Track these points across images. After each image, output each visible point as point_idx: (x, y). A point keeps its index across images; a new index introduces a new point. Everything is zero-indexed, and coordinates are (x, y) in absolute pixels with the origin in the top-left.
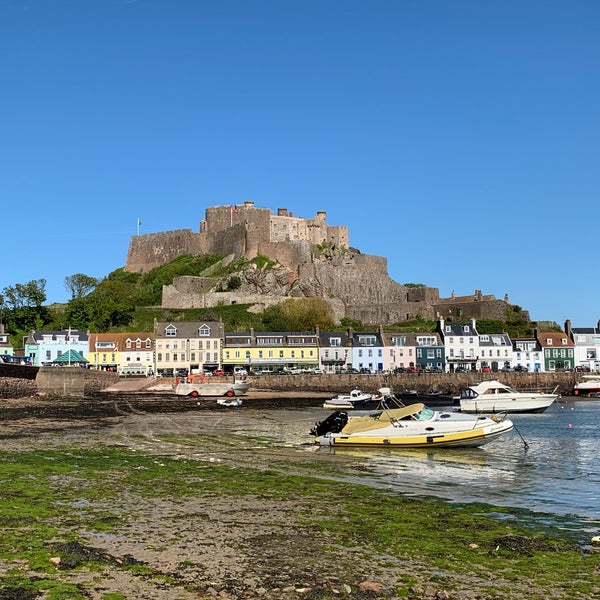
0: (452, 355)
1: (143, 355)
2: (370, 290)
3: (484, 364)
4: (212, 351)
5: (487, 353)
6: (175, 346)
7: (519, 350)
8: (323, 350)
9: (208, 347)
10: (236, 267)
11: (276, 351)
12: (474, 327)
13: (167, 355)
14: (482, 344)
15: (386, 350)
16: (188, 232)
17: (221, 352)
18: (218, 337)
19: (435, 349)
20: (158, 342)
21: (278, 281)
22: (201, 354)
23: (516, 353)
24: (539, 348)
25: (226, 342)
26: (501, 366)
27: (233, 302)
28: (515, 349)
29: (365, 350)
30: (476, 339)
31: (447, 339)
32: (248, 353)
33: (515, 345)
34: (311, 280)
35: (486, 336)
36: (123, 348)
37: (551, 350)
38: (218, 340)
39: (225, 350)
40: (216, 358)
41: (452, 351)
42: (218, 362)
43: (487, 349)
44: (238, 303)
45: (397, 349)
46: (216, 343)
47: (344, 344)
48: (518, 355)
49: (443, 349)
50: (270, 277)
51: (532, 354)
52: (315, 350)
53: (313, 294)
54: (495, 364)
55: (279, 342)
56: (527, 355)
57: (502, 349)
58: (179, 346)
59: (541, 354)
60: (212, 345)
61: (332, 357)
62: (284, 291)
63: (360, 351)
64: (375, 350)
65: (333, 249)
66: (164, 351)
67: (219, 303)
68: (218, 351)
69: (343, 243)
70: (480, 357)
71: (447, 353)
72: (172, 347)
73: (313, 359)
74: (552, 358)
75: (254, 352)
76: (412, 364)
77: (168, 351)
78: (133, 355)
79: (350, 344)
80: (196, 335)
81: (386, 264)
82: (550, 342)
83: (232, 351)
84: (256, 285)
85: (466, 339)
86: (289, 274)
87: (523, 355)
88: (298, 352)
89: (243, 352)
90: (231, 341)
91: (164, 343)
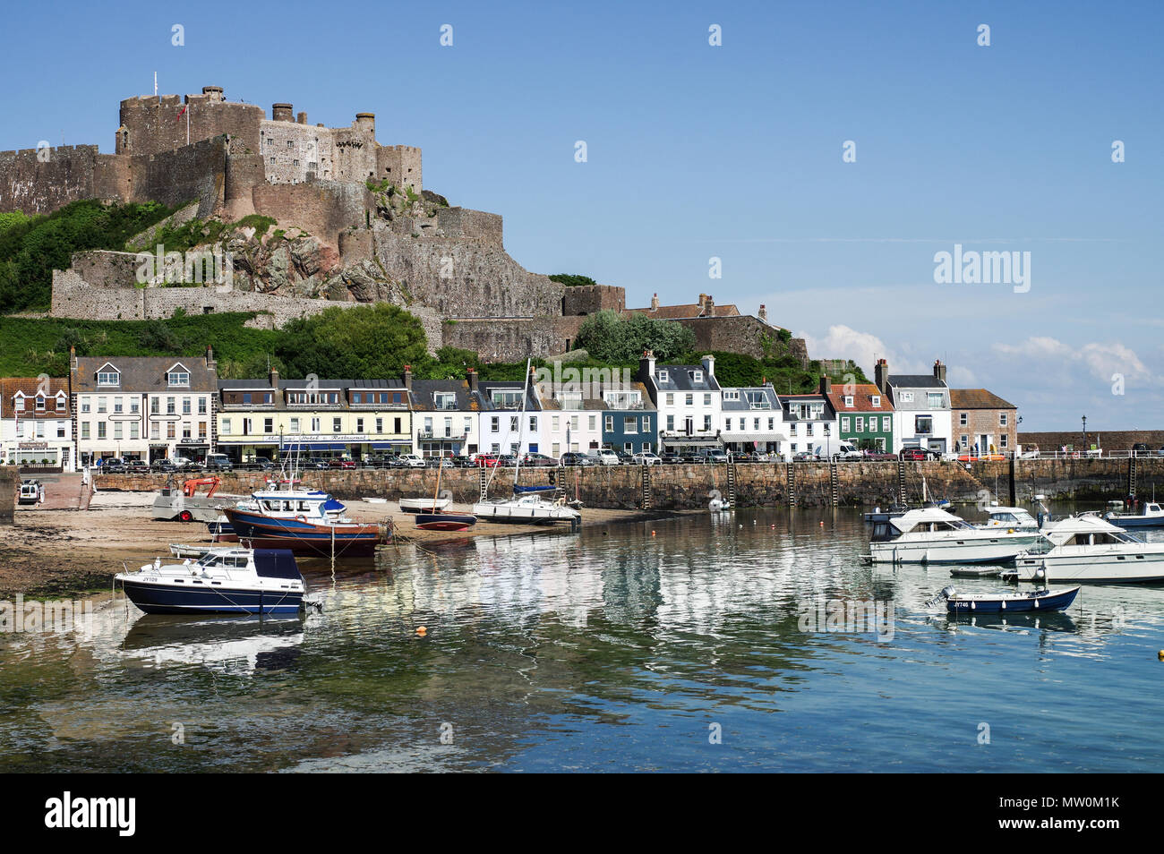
0: (670, 427)
1: (51, 424)
2: (488, 288)
3: (730, 446)
4: (195, 418)
5: (735, 425)
6: (119, 408)
7: (795, 418)
8: (420, 417)
9: (187, 409)
10: (206, 232)
11: (327, 420)
12: (711, 372)
13: (102, 426)
14: (726, 407)
15: (545, 417)
16: (90, 152)
17: (214, 421)
18: (207, 390)
19: (639, 415)
20: (81, 400)
21: (299, 265)
22: (171, 424)
23: (788, 425)
24: (830, 413)
25: (223, 399)
27: (207, 309)
28: (787, 417)
29: (505, 418)
30: (716, 396)
31: (662, 396)
32: (269, 422)
33: (786, 407)
34: (367, 264)
35: (734, 390)
37: (852, 417)
38: (208, 397)
39: (220, 417)
40: (203, 434)
41: (670, 419)
42: (208, 441)
43: (735, 416)
44: (216, 311)
45: (566, 415)
46: (202, 402)
47: (461, 406)
48: (793, 427)
49: (654, 416)
50: (280, 257)
51: (818, 427)
52: (405, 417)
53: (373, 295)
54: (749, 443)
55: (331, 400)
56: (809, 426)
57: (764, 416)
58: (127, 409)
59: (834, 426)
60: (195, 407)
61: (438, 431)
62: (310, 288)
63: (495, 420)
64: (524, 417)
65: (390, 194)
66: (94, 418)
67: (180, 312)
68: (207, 418)
69: (409, 182)
70: (724, 432)
71: (662, 424)
72: (111, 410)
74: (853, 433)
75: (282, 420)
76: (594, 445)
77: (103, 417)
78: (29, 426)
79: (474, 405)
80: (161, 383)
81: (500, 229)
82: (850, 401)
83: (237, 420)
84: (250, 272)
85: (698, 396)
86: (321, 253)
87: (801, 427)
88: (370, 420)
89: (258, 420)
90: (234, 398)
91: (94, 400)
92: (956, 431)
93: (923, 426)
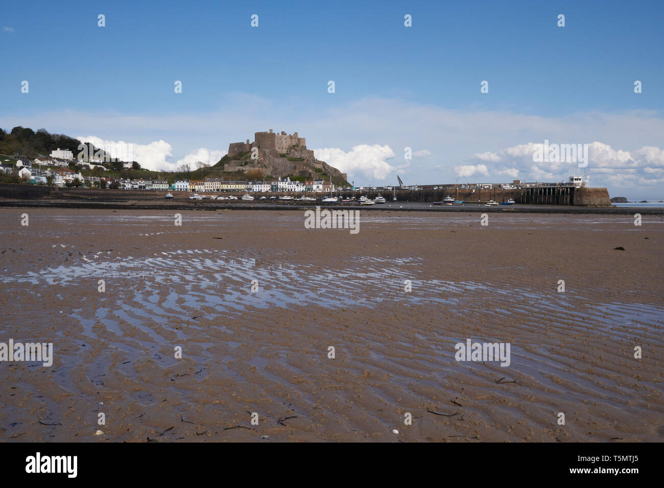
1: (202, 186)
3: (289, 190)
6: (209, 184)
8: (246, 186)
11: (234, 186)
12: (288, 179)
13: (207, 186)
14: (288, 184)
15: (263, 186)
16: (243, 143)
19: (276, 185)
20: (205, 183)
22: (216, 186)
24: (304, 185)
25: (222, 183)
26: (293, 190)
27: (242, 170)
29: (257, 186)
31: (279, 183)
33: (298, 184)
35: (291, 181)
36: (197, 185)
37: (307, 186)
38: (220, 183)
42: (220, 189)
43: (289, 186)
45: (266, 185)
47: (252, 184)
49: (278, 185)
51: (302, 187)
52: (244, 185)
54: (291, 190)
55: (236, 183)
57: (293, 186)
59: (304, 187)
60: (218, 184)
61: (249, 187)
64: (260, 186)
67: (239, 170)
68: (220, 186)
69: (303, 144)
70: (288, 188)
71: (279, 187)
73: (244, 188)
74: (307, 188)
75: (229, 186)
76: (269, 190)
78: (199, 186)
79: (254, 184)
80: (214, 181)
82: (307, 183)
83: (223, 186)
85: (284, 183)
86: (262, 160)
87: (299, 187)
88: (240, 186)
89: (226, 186)
90: (223, 183)
91: (207, 183)
92: (323, 188)
93: (318, 187)
